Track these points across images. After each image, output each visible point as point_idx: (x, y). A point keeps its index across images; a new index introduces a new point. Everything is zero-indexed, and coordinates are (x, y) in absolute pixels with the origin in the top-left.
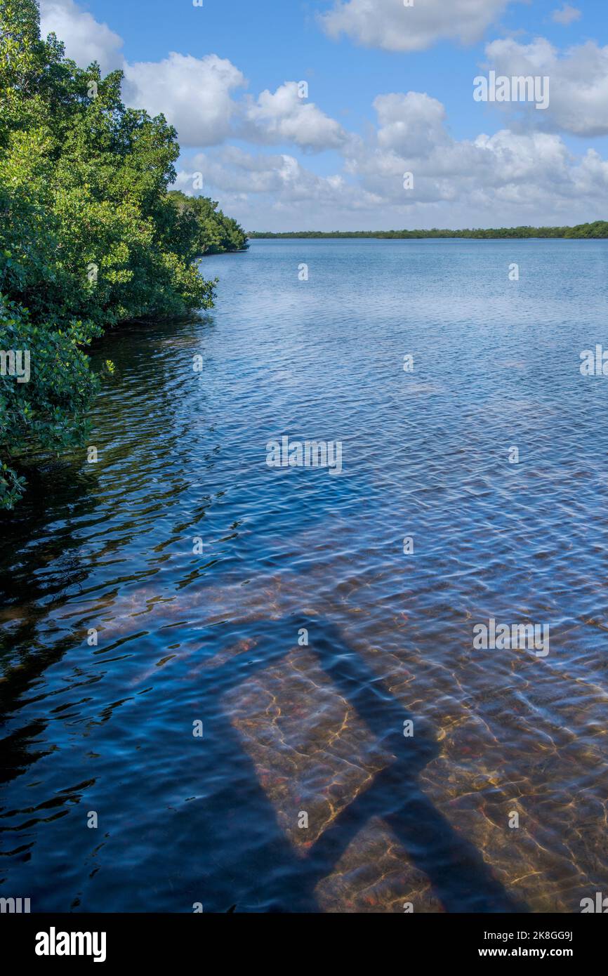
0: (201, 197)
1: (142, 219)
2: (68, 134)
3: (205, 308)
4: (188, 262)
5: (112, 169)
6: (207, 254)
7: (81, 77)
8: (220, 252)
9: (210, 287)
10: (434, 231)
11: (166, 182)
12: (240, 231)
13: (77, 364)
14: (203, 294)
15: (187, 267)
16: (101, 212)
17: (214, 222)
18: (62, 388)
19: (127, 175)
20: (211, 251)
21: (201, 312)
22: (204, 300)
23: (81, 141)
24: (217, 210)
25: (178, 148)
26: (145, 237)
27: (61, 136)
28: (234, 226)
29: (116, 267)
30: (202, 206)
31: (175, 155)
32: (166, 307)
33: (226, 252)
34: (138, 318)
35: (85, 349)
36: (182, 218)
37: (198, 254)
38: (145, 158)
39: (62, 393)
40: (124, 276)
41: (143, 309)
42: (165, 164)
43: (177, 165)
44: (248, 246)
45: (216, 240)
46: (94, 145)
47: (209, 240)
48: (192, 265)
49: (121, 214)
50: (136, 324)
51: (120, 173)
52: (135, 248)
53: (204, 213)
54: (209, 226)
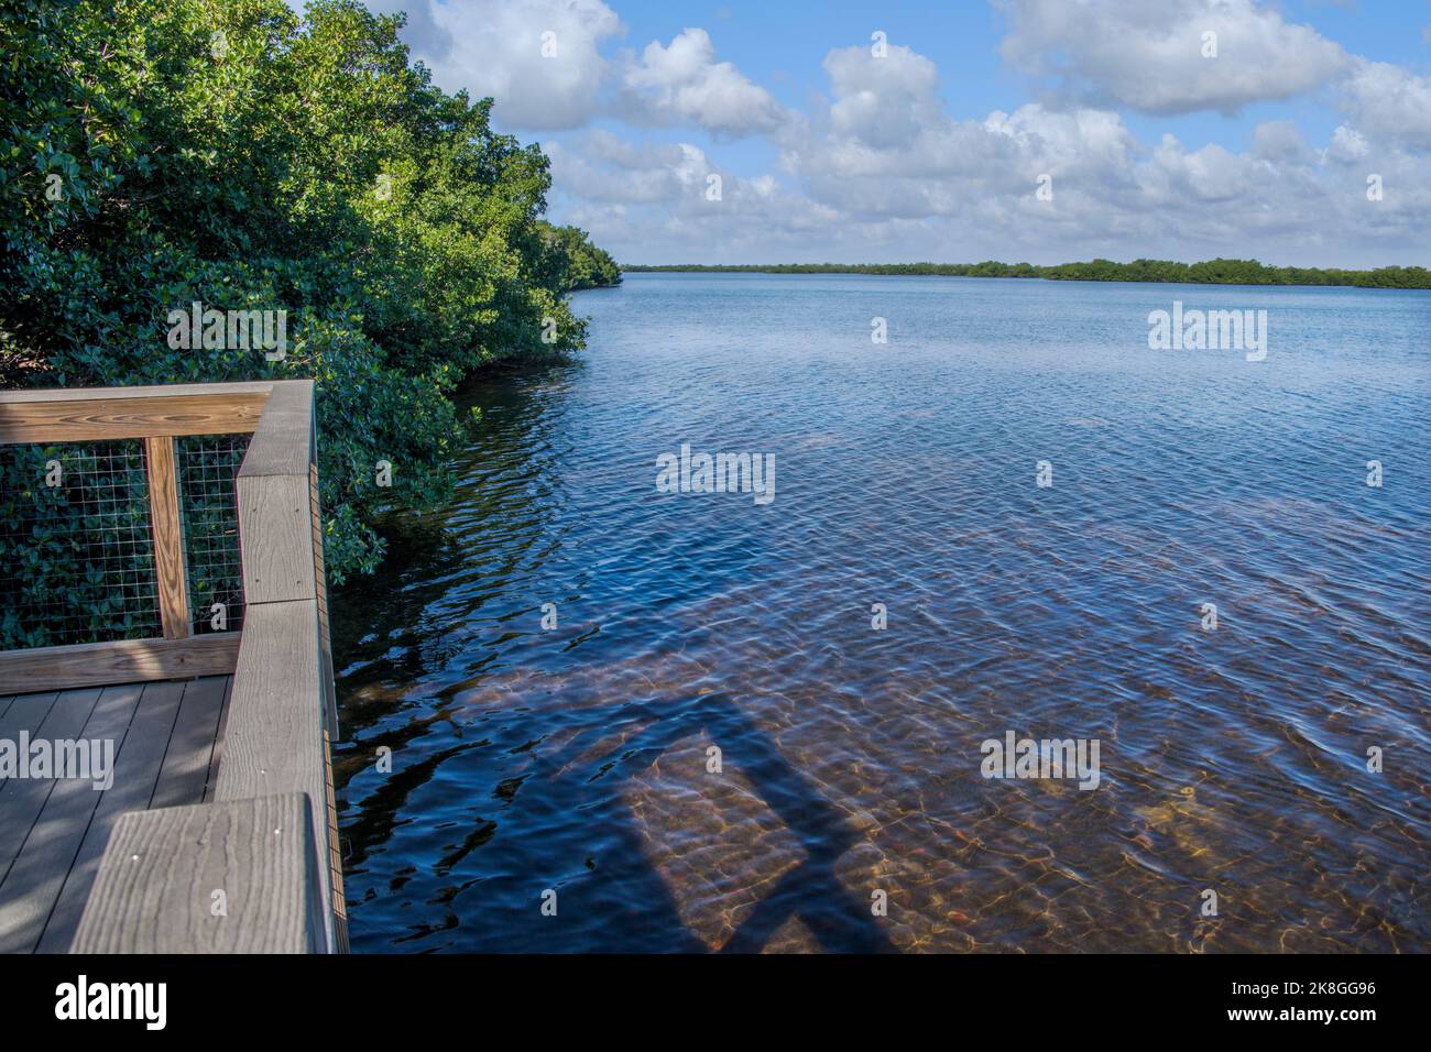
0: (569, 227)
1: (508, 251)
2: (431, 162)
3: (575, 349)
4: (556, 298)
5: (477, 199)
6: (575, 289)
7: (448, 105)
8: (590, 287)
9: (582, 325)
10: (827, 265)
11: (535, 213)
12: (613, 265)
13: (440, 411)
14: (573, 332)
15: (556, 304)
16: (465, 247)
17: (583, 254)
18: (424, 438)
19: (493, 205)
20: (581, 286)
21: (572, 354)
22: (575, 341)
23: (445, 171)
24: (587, 241)
25: (550, 179)
26: (512, 273)
27: (424, 164)
28: (606, 258)
29: (479, 307)
30: (572, 237)
31: (546, 186)
32: (533, 349)
33: (596, 287)
34: (502, 360)
35: (449, 395)
36: (549, 251)
37: (566, 289)
38: (514, 189)
39: (423, 445)
40: (487, 317)
41: (505, 351)
42: (536, 195)
43: (547, 196)
44: (621, 281)
45: (586, 274)
46: (460, 174)
47: (579, 273)
48: (562, 301)
49: (485, 248)
50: (502, 368)
51: (486, 204)
52: (501, 284)
53: (572, 245)
54: (577, 259)
